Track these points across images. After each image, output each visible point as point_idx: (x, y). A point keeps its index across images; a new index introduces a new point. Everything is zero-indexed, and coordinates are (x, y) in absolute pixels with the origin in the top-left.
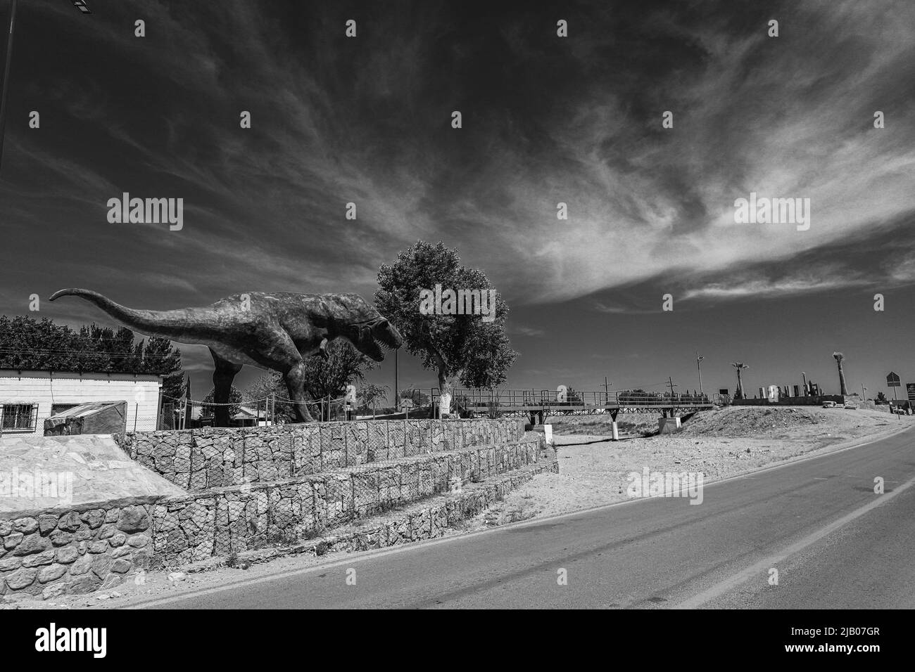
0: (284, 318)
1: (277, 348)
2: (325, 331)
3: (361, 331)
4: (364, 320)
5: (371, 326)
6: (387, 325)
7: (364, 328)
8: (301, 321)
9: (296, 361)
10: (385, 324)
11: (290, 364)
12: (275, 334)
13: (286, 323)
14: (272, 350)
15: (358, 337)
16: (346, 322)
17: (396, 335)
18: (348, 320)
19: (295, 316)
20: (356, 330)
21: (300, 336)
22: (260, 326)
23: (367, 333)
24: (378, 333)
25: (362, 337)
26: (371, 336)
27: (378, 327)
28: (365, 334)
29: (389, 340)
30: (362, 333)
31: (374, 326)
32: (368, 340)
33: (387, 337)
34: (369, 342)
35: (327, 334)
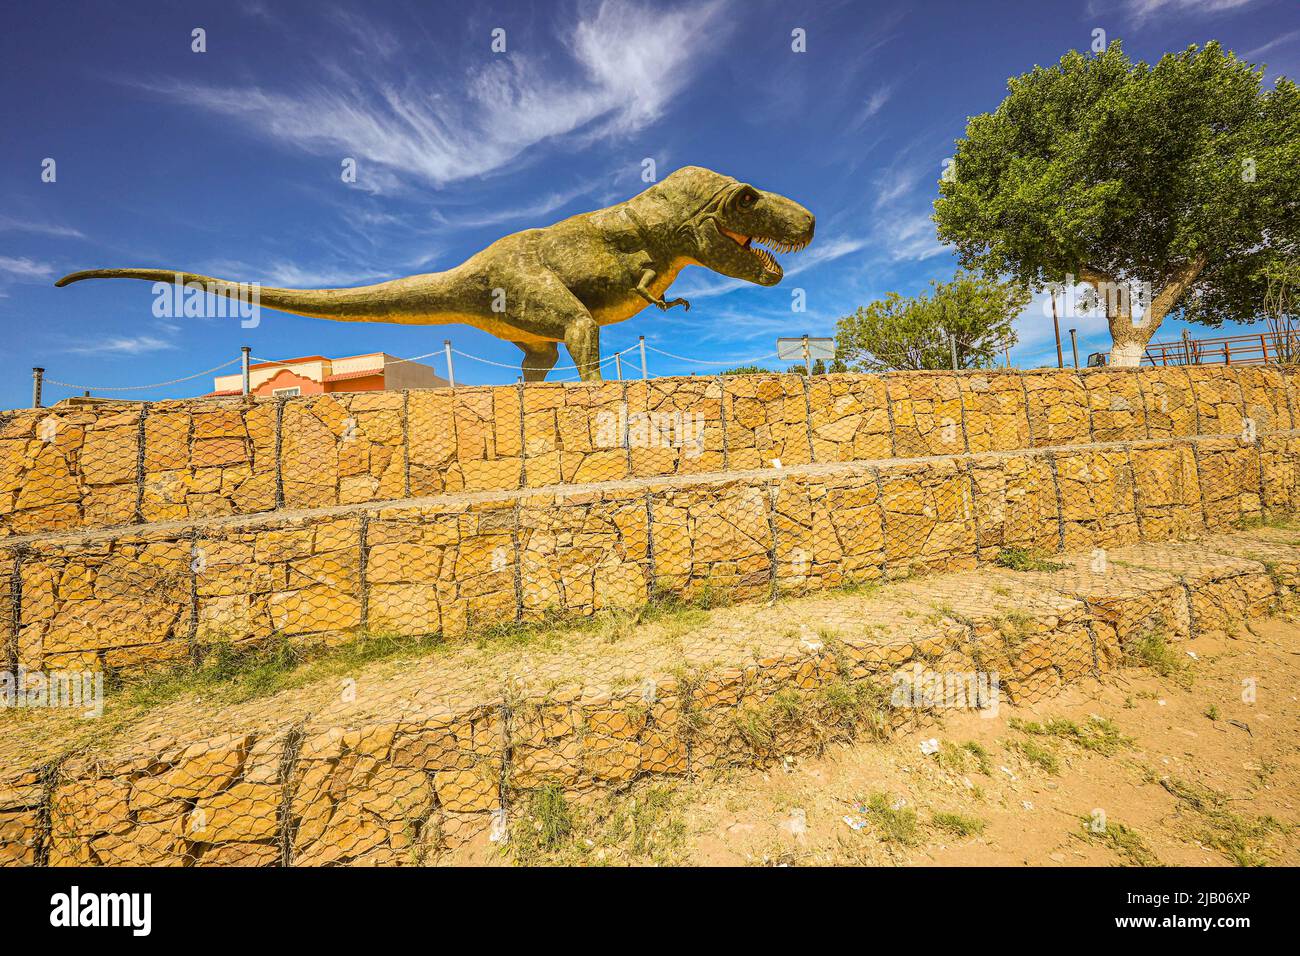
0: (550, 253)
1: (528, 302)
2: (644, 256)
3: (699, 232)
4: (697, 208)
5: (713, 214)
6: (755, 197)
7: (701, 222)
8: (585, 251)
9: (569, 316)
10: (747, 197)
11: (558, 322)
12: (519, 280)
13: (553, 260)
14: (524, 306)
15: (697, 247)
16: (671, 226)
17: (788, 213)
18: (671, 220)
19: (571, 245)
20: (690, 234)
21: (581, 276)
22: (493, 273)
23: (713, 230)
24: (739, 223)
25: (705, 242)
26: (724, 235)
27: (729, 208)
28: (710, 235)
29: (773, 229)
30: (701, 234)
31: (724, 210)
32: (721, 245)
33: (767, 225)
34: (725, 249)
35: (651, 261)
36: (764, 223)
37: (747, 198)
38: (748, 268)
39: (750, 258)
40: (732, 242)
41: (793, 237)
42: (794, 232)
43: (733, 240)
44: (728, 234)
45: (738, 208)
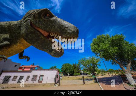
4: (26, 17)
5: (30, 18)
23: (28, 25)
24: (42, 24)
25: (24, 30)
26: (35, 29)
27: (37, 16)
28: (27, 27)
29: (59, 29)
30: (24, 27)
31: (34, 16)
32: (31, 33)
33: (56, 27)
34: (34, 35)
35: (9, 38)
36: (54, 27)
37: (48, 15)
38: (47, 47)
39: (48, 42)
40: (38, 33)
41: (68, 34)
42: (69, 31)
43: (40, 32)
44: (37, 29)
45: (43, 17)
